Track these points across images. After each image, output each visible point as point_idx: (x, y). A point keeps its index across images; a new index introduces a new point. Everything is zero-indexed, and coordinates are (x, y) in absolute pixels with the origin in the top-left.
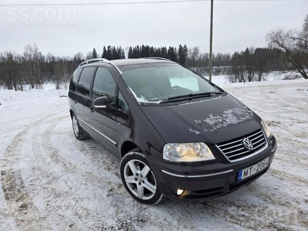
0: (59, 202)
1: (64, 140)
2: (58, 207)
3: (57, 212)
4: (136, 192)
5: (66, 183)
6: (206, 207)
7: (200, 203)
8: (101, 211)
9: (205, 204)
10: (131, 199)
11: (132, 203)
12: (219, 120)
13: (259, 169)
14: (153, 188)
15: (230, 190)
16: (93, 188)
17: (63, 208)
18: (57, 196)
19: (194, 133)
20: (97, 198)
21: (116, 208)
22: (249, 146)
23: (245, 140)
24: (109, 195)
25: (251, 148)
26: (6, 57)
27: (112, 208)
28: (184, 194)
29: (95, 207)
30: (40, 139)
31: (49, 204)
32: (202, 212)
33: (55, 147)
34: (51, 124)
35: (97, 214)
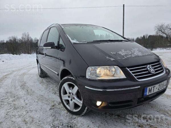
0: (15, 113)
1: (32, 77)
2: (13, 116)
3: (11, 119)
4: (69, 106)
5: (24, 101)
6: (120, 118)
7: (115, 115)
8: (42, 119)
9: (119, 116)
10: (66, 111)
11: (66, 115)
12: (129, 53)
13: (160, 88)
14: (80, 103)
15: (137, 103)
16: (42, 104)
17: (17, 117)
18: (15, 109)
19: (110, 60)
20: (43, 111)
21: (54, 118)
22: (152, 71)
23: (148, 66)
24: (51, 109)
25: (153, 72)
26: (12, 39)
27: (51, 117)
28: (102, 106)
29: (39, 116)
30: (18, 77)
31: (8, 113)
32: (117, 121)
33: (25, 81)
34: (28, 70)
35: (39, 121)
